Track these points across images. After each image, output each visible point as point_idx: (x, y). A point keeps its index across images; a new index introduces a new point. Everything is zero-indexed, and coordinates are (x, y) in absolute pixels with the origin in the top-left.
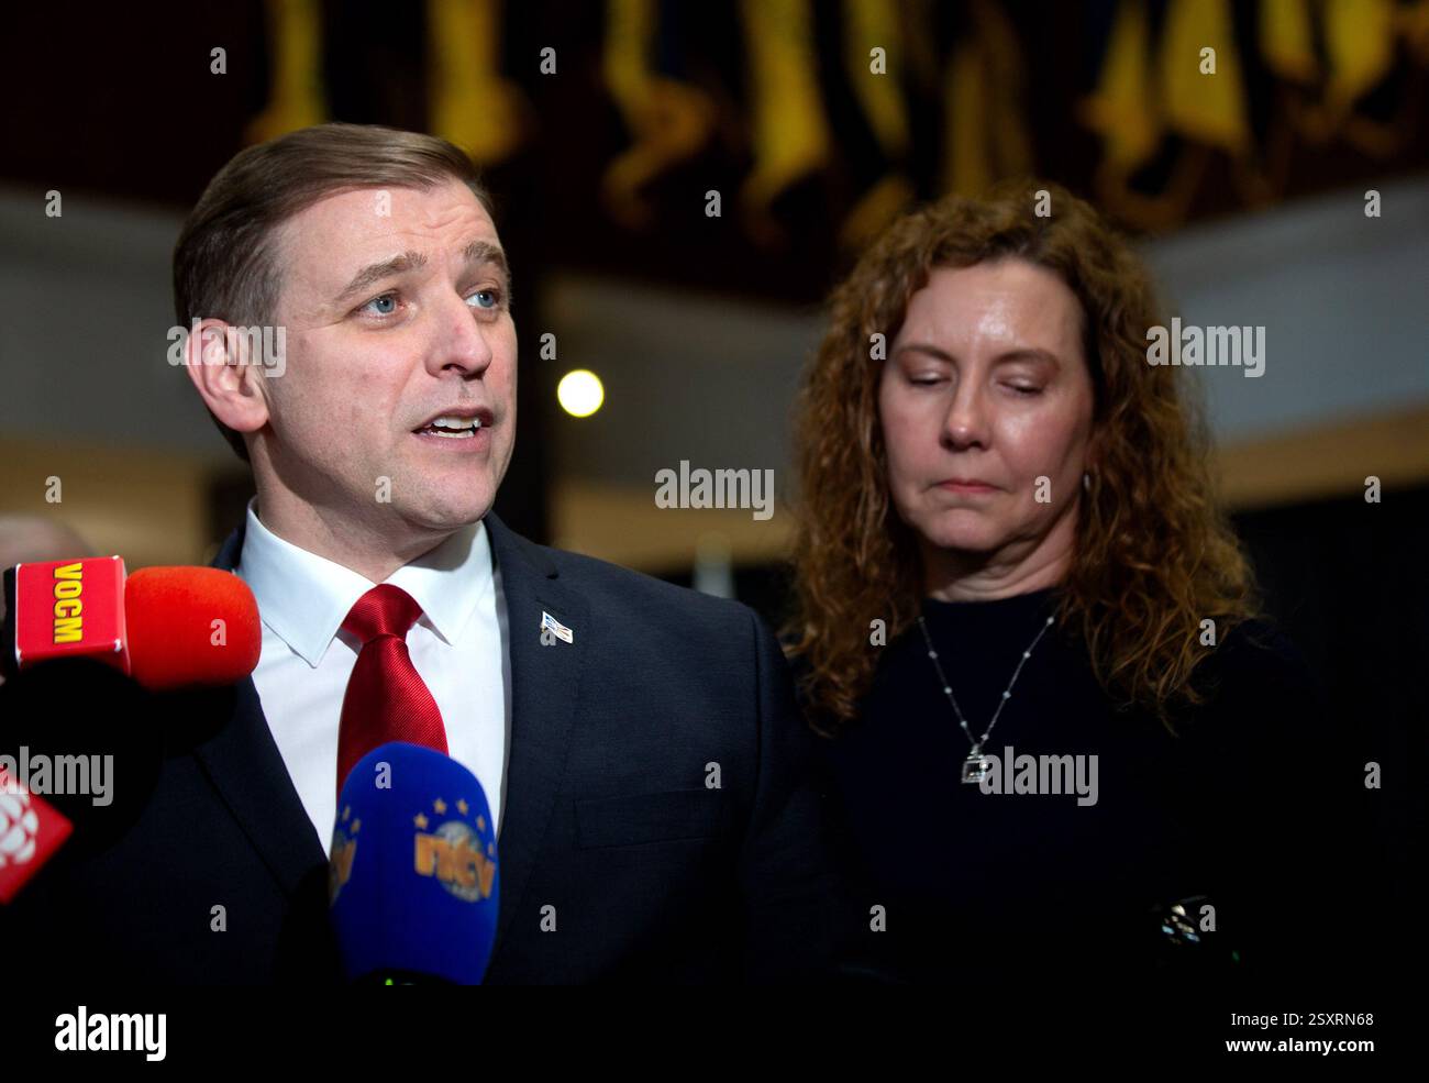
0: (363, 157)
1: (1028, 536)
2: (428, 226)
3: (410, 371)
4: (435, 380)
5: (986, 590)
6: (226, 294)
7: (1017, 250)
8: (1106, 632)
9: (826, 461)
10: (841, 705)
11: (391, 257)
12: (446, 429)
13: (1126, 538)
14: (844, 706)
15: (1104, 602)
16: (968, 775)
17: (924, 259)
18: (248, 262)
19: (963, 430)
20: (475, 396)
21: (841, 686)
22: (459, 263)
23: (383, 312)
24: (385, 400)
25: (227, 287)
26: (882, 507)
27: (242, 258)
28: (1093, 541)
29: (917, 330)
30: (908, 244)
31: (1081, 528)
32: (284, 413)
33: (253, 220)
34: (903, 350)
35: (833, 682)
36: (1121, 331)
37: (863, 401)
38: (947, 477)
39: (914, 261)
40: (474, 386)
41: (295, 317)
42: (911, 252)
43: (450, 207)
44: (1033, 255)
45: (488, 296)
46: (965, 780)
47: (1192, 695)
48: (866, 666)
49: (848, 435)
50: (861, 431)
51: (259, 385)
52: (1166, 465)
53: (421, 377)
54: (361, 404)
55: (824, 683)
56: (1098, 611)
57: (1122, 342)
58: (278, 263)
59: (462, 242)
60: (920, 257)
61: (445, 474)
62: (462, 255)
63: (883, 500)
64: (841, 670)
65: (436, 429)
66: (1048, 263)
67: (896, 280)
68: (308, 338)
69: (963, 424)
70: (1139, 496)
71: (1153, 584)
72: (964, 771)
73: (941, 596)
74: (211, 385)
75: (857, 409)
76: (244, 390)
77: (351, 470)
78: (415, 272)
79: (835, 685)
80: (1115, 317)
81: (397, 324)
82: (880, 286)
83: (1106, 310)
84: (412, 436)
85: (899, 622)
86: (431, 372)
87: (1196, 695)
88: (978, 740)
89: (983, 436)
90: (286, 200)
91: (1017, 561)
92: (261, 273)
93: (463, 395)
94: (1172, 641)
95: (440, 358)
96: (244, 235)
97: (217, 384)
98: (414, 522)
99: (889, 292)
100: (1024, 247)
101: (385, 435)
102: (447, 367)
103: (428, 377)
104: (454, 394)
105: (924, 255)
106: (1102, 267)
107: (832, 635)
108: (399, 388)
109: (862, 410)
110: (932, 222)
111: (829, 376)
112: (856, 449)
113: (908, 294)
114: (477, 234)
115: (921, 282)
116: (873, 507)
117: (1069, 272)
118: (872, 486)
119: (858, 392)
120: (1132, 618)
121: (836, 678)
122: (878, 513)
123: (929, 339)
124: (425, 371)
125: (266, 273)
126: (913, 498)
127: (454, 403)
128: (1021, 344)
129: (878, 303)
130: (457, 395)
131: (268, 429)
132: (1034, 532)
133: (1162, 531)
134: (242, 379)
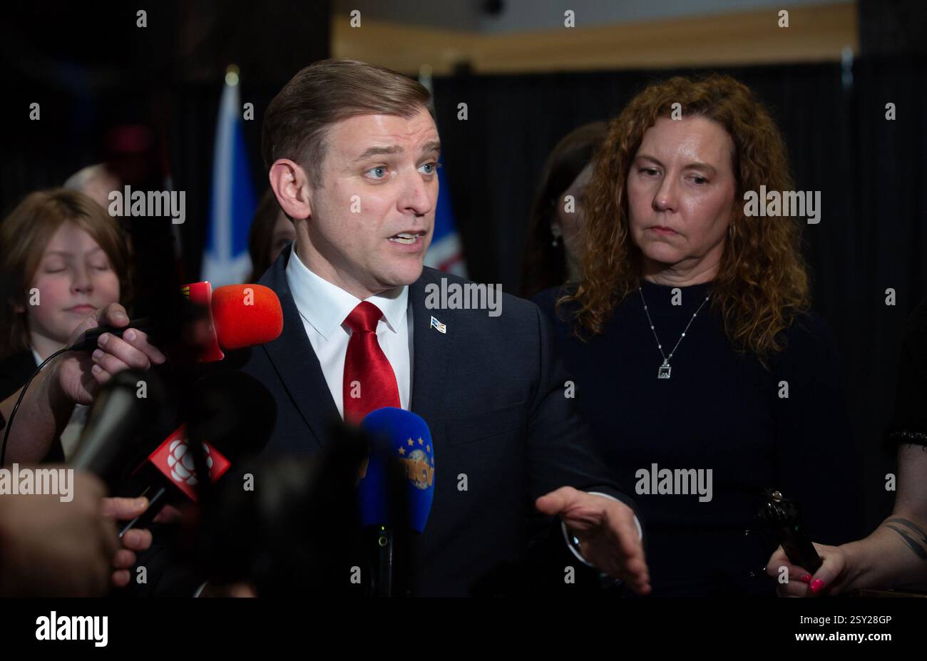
0: (378, 96)
1: (695, 257)
2: (407, 134)
3: (389, 208)
4: (400, 214)
5: (675, 281)
6: (296, 148)
7: (701, 112)
8: (733, 312)
9: (597, 209)
10: (593, 327)
11: (385, 146)
12: (403, 238)
13: (746, 265)
14: (596, 328)
15: (734, 297)
16: (661, 374)
17: (653, 112)
18: (309, 136)
19: (664, 202)
20: (420, 224)
21: (596, 316)
22: (419, 153)
23: (379, 176)
24: (375, 222)
25: (297, 145)
26: (624, 235)
27: (307, 134)
28: (729, 265)
29: (648, 149)
30: (647, 103)
31: (725, 255)
32: (320, 216)
33: (317, 119)
34: (640, 157)
35: (591, 313)
36: (752, 157)
37: (618, 179)
38: (654, 224)
39: (648, 113)
40: (420, 220)
41: (333, 169)
42: (648, 107)
43: (418, 125)
44: (710, 114)
45: (428, 167)
46: (659, 377)
47: (776, 347)
48: (609, 307)
49: (610, 197)
50: (616, 194)
51: (308, 198)
52: (769, 226)
53: (394, 211)
54: (363, 222)
55: (587, 313)
56: (730, 301)
57: (752, 162)
58: (326, 140)
59: (423, 142)
60: (651, 111)
61: (400, 262)
62: (421, 149)
63: (625, 232)
64: (596, 308)
65: (398, 238)
66: (715, 119)
67: (640, 120)
68: (339, 182)
69: (664, 199)
70: (754, 242)
71: (758, 291)
72: (659, 373)
73: (651, 279)
74: (282, 193)
75: (615, 182)
76: (299, 198)
77: (354, 253)
78: (397, 156)
79: (593, 316)
80: (750, 148)
81: (385, 183)
82: (632, 123)
83: (745, 146)
84: (386, 241)
85: (629, 289)
86: (399, 210)
87: (777, 346)
88: (667, 357)
89: (674, 206)
90: (336, 113)
91: (691, 268)
92: (317, 141)
93: (414, 224)
94: (765, 322)
95: (405, 204)
96: (310, 125)
97: (285, 190)
98: (382, 282)
99: (636, 125)
100: (705, 110)
101: (373, 241)
102: (408, 209)
103: (398, 212)
104: (409, 223)
105: (654, 110)
106: (745, 122)
107: (592, 292)
108: (383, 217)
109: (618, 185)
110: (661, 91)
111: (603, 166)
112: (613, 204)
113: (644, 129)
114: (429, 137)
115: (651, 124)
116: (620, 235)
117: (729, 125)
118: (619, 225)
119: (616, 176)
120: (747, 307)
121: (593, 312)
122: (621, 238)
123: (652, 154)
124: (396, 210)
125: (319, 143)
126: (639, 234)
127: (410, 228)
128: (697, 160)
129: (630, 132)
130: (411, 223)
131: (309, 218)
132: (699, 255)
133: (765, 263)
134: (299, 191)
